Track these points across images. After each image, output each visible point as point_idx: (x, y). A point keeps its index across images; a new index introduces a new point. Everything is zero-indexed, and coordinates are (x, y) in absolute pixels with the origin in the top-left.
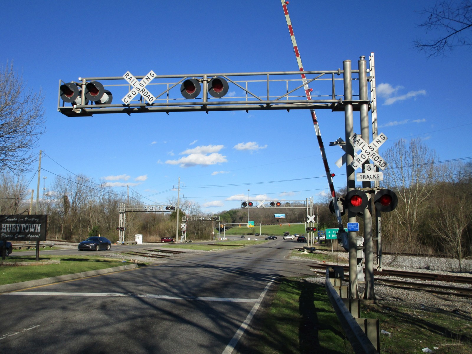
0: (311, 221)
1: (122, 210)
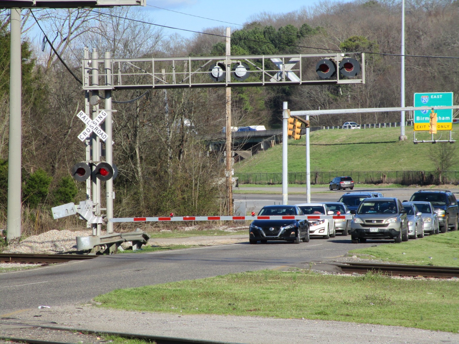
1: (95, 80)
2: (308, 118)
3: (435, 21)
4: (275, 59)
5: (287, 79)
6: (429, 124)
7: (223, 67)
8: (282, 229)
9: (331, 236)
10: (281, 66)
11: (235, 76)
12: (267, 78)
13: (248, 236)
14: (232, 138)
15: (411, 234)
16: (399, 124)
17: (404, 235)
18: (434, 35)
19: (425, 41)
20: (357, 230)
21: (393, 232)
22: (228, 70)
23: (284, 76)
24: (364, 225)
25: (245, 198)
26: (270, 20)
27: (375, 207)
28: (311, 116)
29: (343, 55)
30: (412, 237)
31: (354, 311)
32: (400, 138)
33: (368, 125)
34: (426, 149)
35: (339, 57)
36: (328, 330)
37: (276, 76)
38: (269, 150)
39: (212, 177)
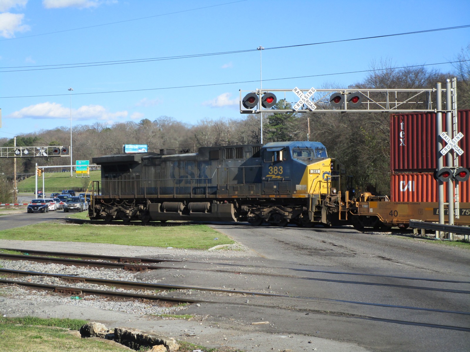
0: (452, 151)
2: (43, 169)
3: (80, 136)
4: (38, 148)
5: (43, 155)
6: (86, 171)
7: (19, 150)
8: (39, 208)
9: (55, 210)
10: (40, 150)
11: (23, 154)
12: (36, 154)
13: (27, 210)
14: (17, 176)
15: (84, 209)
16: (70, 171)
17: (82, 209)
18: (80, 141)
19: (77, 143)
20: (66, 208)
21: (78, 209)
22: (21, 151)
23: (41, 154)
24: (68, 206)
25: (22, 197)
26: (23, 135)
27: (72, 200)
28: (44, 168)
29: (62, 146)
30: (84, 210)
31: (88, 238)
32: (70, 176)
33: (59, 172)
34: (80, 180)
35: (61, 147)
36: (83, 246)
37: (38, 154)
38: (24, 180)
39: (10, 189)
